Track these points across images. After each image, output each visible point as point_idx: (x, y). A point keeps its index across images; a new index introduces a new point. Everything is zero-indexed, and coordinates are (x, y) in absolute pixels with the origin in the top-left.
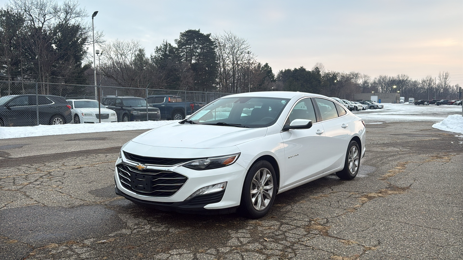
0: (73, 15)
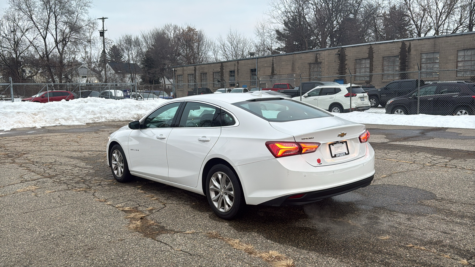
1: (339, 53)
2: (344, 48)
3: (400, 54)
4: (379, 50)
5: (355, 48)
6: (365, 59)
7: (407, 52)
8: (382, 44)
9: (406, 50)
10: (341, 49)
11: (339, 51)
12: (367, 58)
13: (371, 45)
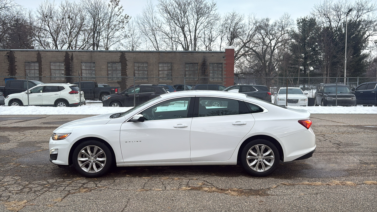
0: (365, 11)
1: (8, 55)
2: (13, 51)
3: (65, 61)
4: (47, 56)
5: (24, 52)
6: (34, 62)
7: (70, 60)
8: (49, 52)
9: (69, 58)
10: (9, 51)
11: (7, 53)
12: (36, 62)
13: (39, 52)
